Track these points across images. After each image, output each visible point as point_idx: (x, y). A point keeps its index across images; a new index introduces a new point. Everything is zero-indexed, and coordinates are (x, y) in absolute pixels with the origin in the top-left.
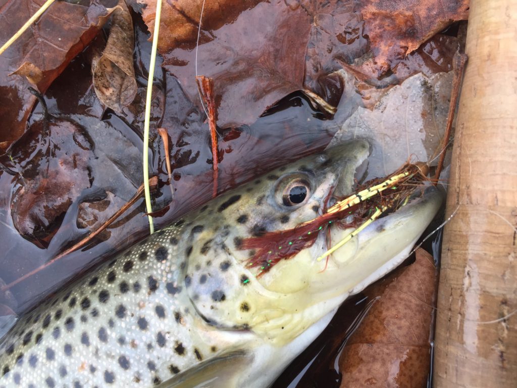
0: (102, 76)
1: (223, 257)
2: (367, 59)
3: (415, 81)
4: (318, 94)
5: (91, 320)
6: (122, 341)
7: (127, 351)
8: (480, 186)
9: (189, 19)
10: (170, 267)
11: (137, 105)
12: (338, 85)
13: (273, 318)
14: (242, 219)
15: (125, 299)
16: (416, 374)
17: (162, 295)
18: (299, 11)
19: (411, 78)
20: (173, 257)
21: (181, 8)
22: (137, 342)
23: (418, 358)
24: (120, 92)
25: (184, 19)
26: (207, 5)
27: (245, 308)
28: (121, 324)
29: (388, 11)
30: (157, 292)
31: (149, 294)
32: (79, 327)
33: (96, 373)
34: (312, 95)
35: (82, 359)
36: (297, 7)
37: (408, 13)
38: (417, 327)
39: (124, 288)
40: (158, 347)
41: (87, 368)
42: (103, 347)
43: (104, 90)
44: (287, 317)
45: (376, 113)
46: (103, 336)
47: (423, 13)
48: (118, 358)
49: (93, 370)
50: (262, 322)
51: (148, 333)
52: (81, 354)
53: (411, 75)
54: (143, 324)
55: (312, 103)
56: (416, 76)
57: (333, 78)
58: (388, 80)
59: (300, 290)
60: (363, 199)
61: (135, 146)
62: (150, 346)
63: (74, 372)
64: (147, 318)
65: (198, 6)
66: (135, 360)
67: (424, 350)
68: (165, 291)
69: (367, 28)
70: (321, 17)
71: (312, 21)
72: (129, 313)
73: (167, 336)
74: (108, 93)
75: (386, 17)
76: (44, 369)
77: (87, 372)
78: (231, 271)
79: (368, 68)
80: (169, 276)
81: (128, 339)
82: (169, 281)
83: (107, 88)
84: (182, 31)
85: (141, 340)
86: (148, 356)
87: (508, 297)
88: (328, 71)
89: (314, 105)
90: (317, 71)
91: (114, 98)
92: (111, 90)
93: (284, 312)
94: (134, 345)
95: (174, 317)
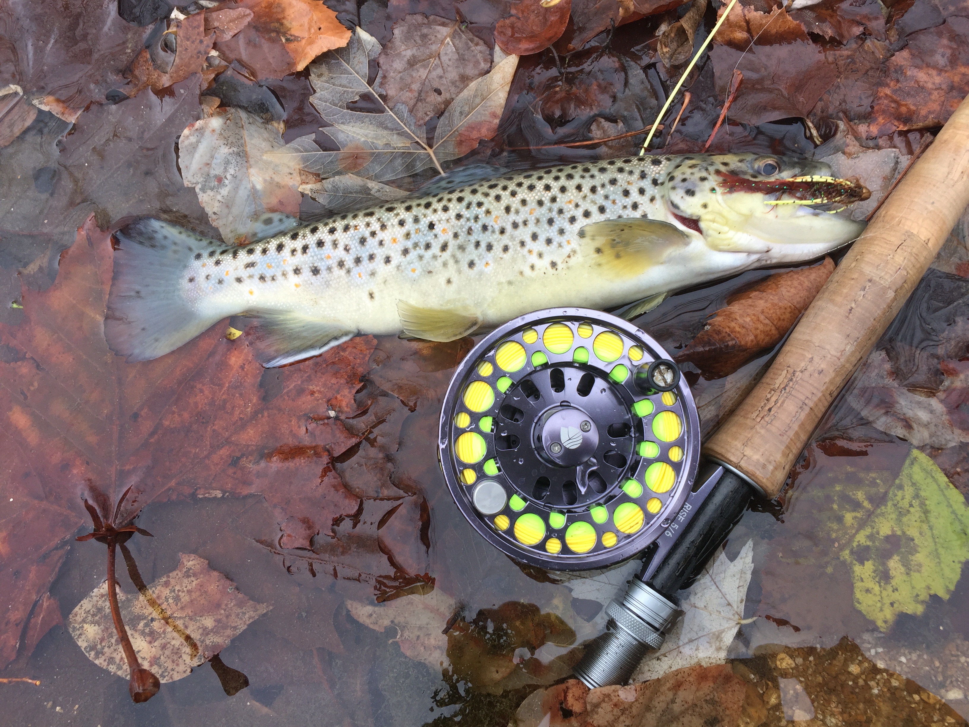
0: (667, 36)
1: (704, 174)
2: (864, 123)
3: (891, 152)
4: (815, 127)
5: (588, 179)
6: (606, 197)
7: (607, 204)
8: (894, 213)
9: (749, 31)
10: (660, 171)
11: (677, 70)
12: (834, 128)
13: (717, 223)
14: (725, 164)
15: (619, 176)
16: (784, 320)
17: (647, 183)
18: (832, 66)
19: (889, 149)
20: (664, 166)
21: (749, 19)
22: (617, 201)
23: (790, 313)
24: (674, 54)
25: (746, 28)
26: (768, 27)
27: (705, 206)
28: (610, 188)
29: (898, 99)
30: (645, 180)
31: (638, 179)
32: (577, 180)
33: (578, 208)
34: (810, 125)
35: (572, 197)
36: (832, 63)
37: (913, 108)
38: (801, 297)
39: (621, 170)
40: (631, 209)
41: (574, 203)
42: (590, 196)
43: (663, 46)
44: (726, 229)
45: (851, 162)
46: (593, 190)
47: (923, 112)
48: (599, 205)
49: (577, 206)
50: (711, 221)
51: (627, 200)
52: (573, 194)
53: (890, 147)
54: (626, 193)
55: (807, 130)
56: (894, 150)
57: (833, 123)
58: (871, 143)
59: (745, 215)
60: (814, 180)
61: (657, 100)
62: (625, 207)
63: (562, 202)
64: (631, 191)
65: (761, 24)
66: (611, 211)
67: (797, 311)
68: (650, 182)
69: (876, 102)
70: (846, 78)
71: (838, 77)
72: (619, 184)
73: (640, 206)
74: (665, 50)
75: (895, 102)
76: (539, 194)
77: (572, 206)
78: (706, 183)
79: (862, 129)
80: (657, 175)
81: (611, 198)
82: (656, 178)
83: (666, 47)
84: (740, 35)
85: (621, 202)
86: (621, 212)
87: (874, 278)
88: (830, 117)
89: (808, 134)
90: (822, 112)
91: (667, 55)
92: (667, 49)
93: (726, 224)
94: (614, 202)
95: (650, 197)
